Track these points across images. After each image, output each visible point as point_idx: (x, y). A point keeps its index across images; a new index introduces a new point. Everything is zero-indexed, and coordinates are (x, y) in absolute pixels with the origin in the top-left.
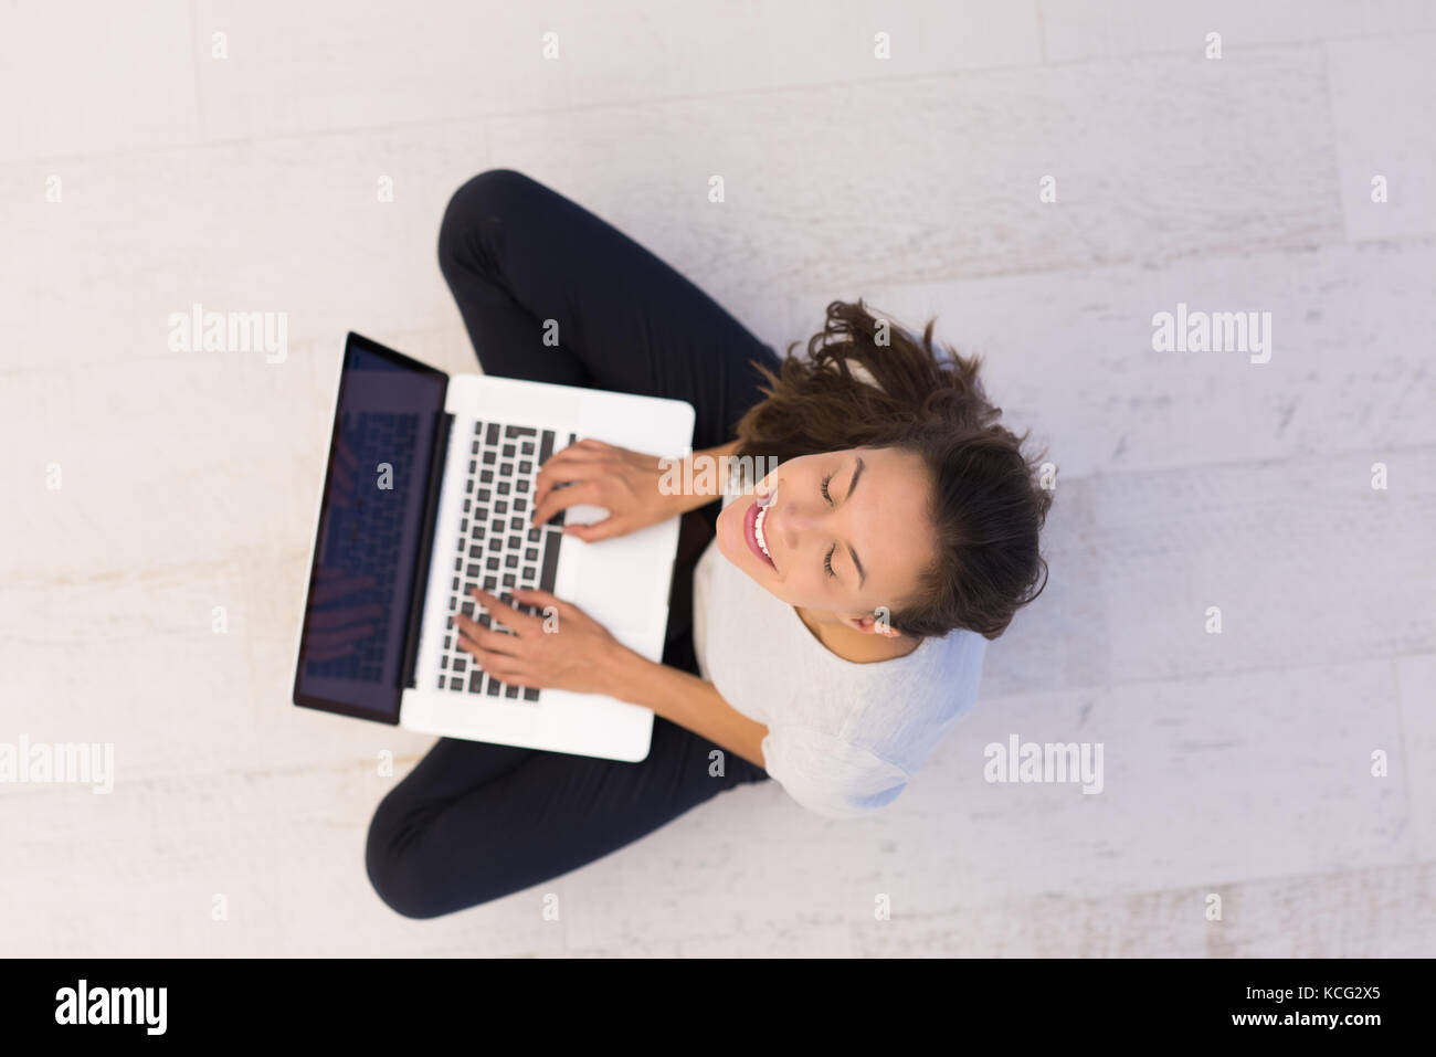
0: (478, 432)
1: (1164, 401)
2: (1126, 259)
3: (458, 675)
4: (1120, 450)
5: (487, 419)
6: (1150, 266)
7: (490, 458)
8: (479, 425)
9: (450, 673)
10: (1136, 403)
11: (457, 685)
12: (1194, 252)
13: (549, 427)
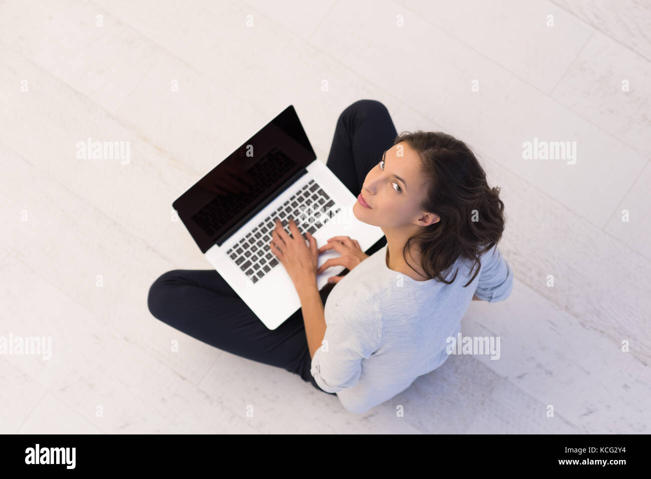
0: (310, 183)
1: (550, 373)
2: (576, 316)
3: (237, 254)
4: (520, 377)
5: (317, 181)
7: (307, 194)
8: (313, 181)
9: (234, 251)
10: (539, 366)
11: (233, 256)
13: (334, 200)
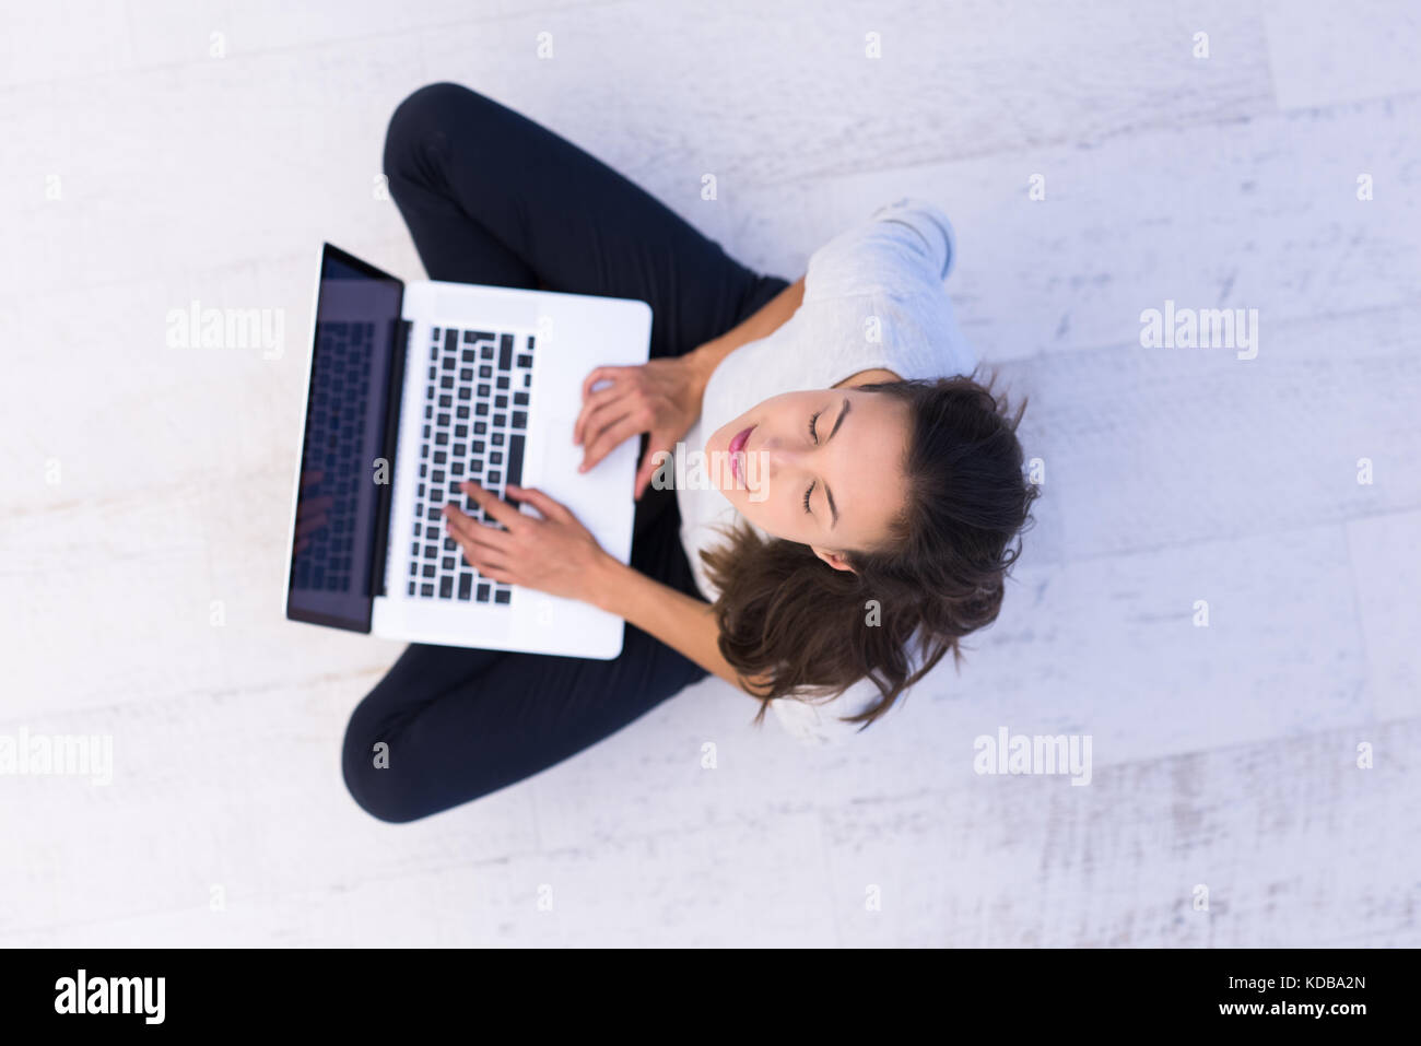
0: (436, 337)
1: (1104, 279)
2: (1059, 140)
3: (428, 581)
4: (1063, 330)
5: (444, 325)
6: (1084, 146)
7: (449, 364)
8: (437, 331)
9: (420, 580)
10: (1076, 282)
11: (427, 591)
12: (1128, 129)
13: (507, 330)
